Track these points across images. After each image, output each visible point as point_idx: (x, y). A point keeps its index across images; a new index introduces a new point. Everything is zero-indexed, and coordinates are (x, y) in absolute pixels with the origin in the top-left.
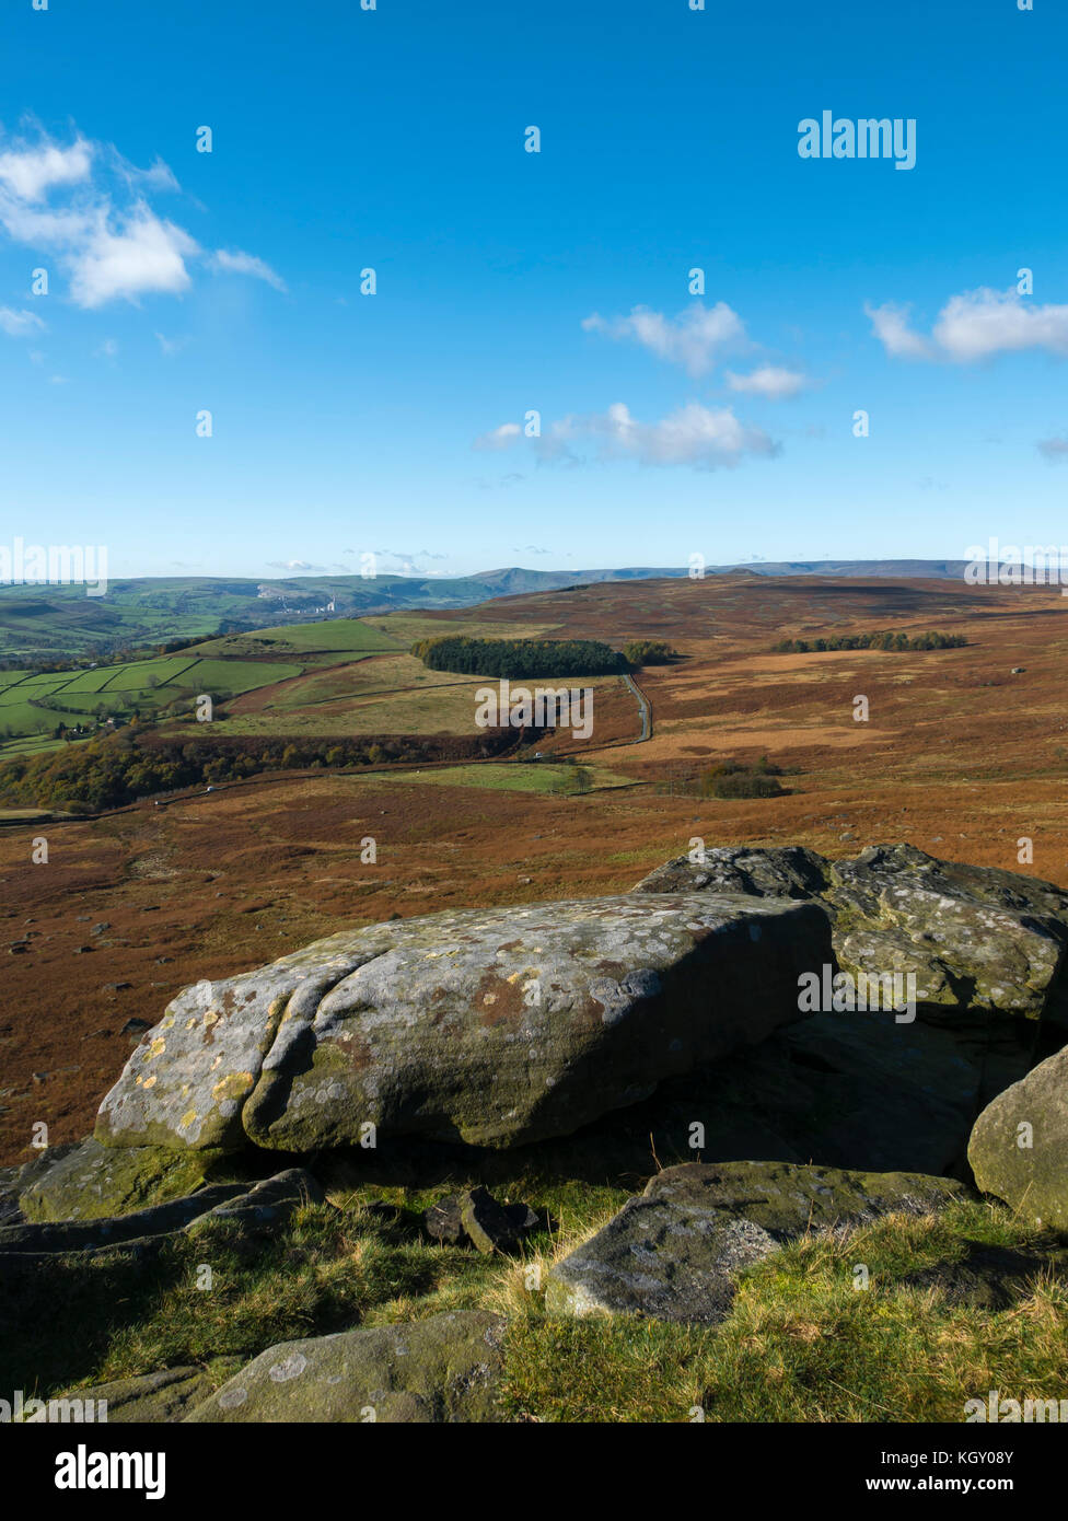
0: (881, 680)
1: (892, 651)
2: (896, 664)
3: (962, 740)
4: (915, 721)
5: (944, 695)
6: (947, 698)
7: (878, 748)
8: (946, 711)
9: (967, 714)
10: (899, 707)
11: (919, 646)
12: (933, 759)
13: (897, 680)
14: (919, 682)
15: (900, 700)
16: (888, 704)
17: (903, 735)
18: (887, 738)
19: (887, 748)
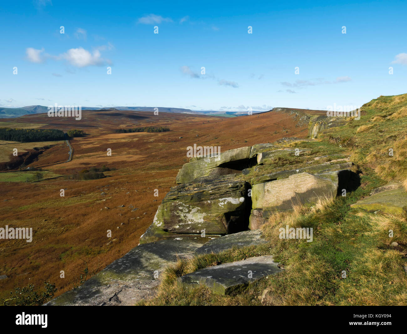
0: (145, 141)
1: (150, 132)
2: (150, 136)
3: (163, 158)
4: (152, 152)
5: (161, 145)
6: (162, 146)
7: (140, 161)
8: (161, 149)
9: (166, 150)
10: (149, 148)
11: (157, 131)
12: (154, 163)
13: (150, 141)
14: (155, 141)
15: (149, 146)
16: (147, 147)
17: (147, 157)
18: (143, 158)
19: (142, 161)
